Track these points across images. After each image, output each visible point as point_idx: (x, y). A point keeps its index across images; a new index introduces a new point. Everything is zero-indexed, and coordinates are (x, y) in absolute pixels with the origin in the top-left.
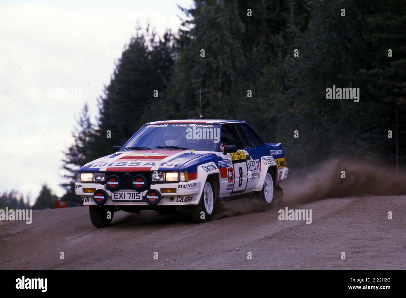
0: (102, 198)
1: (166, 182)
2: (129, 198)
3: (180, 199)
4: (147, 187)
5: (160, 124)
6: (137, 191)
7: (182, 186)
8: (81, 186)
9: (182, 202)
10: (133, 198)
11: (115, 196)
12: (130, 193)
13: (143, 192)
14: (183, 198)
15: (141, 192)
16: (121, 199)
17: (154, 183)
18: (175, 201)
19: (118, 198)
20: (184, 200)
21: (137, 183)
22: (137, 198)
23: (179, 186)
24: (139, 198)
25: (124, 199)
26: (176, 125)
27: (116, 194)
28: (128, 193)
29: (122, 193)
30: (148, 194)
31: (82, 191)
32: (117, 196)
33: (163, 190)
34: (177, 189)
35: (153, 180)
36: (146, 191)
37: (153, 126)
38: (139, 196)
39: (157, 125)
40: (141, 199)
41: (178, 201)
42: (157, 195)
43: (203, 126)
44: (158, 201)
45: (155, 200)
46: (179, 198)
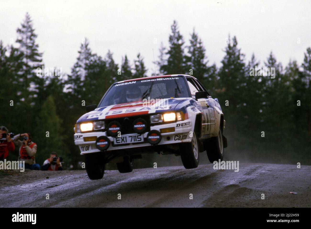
0: (105, 143)
1: (164, 123)
2: (131, 141)
3: (178, 138)
4: (147, 129)
5: (128, 82)
6: (138, 134)
7: (180, 125)
8: (82, 136)
9: (180, 140)
10: (134, 141)
11: (117, 140)
12: (132, 137)
13: (144, 134)
14: (180, 136)
15: (142, 135)
16: (123, 143)
17: (153, 125)
18: (173, 140)
19: (119, 142)
20: (181, 138)
21: (138, 126)
22: (138, 141)
23: (177, 125)
24: (141, 140)
25: (125, 143)
26: (144, 81)
27: (118, 139)
28: (129, 137)
29: (124, 137)
30: (149, 135)
31: (83, 140)
32: (119, 140)
33: (162, 130)
34: (175, 127)
35: (152, 122)
36: (147, 133)
37: (122, 84)
38: (140, 138)
39: (125, 83)
40: (142, 140)
41: (176, 139)
42: (158, 135)
43: (169, 78)
44: (159, 140)
45: (156, 139)
46: (176, 136)
